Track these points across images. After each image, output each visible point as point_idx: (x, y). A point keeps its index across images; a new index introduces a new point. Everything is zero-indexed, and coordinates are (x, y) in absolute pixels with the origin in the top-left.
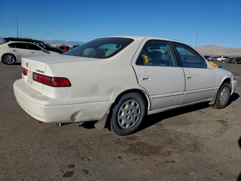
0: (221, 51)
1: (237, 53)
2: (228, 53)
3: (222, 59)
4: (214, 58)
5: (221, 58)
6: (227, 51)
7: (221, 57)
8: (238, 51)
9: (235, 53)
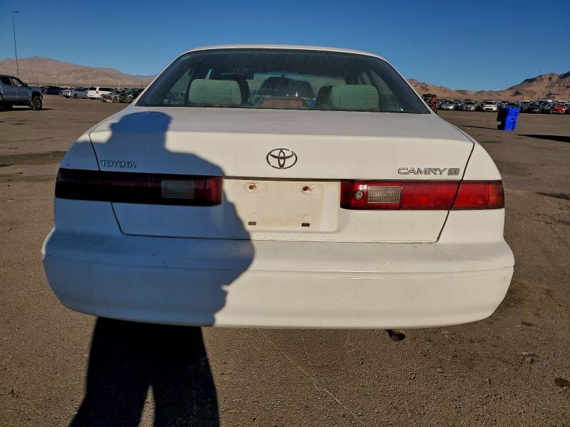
0: (69, 73)
1: (105, 79)
2: (85, 78)
3: (97, 92)
4: (78, 92)
5: (95, 92)
6: (82, 73)
7: (95, 89)
8: (105, 75)
9: (100, 79)
